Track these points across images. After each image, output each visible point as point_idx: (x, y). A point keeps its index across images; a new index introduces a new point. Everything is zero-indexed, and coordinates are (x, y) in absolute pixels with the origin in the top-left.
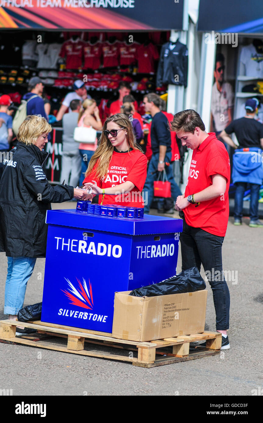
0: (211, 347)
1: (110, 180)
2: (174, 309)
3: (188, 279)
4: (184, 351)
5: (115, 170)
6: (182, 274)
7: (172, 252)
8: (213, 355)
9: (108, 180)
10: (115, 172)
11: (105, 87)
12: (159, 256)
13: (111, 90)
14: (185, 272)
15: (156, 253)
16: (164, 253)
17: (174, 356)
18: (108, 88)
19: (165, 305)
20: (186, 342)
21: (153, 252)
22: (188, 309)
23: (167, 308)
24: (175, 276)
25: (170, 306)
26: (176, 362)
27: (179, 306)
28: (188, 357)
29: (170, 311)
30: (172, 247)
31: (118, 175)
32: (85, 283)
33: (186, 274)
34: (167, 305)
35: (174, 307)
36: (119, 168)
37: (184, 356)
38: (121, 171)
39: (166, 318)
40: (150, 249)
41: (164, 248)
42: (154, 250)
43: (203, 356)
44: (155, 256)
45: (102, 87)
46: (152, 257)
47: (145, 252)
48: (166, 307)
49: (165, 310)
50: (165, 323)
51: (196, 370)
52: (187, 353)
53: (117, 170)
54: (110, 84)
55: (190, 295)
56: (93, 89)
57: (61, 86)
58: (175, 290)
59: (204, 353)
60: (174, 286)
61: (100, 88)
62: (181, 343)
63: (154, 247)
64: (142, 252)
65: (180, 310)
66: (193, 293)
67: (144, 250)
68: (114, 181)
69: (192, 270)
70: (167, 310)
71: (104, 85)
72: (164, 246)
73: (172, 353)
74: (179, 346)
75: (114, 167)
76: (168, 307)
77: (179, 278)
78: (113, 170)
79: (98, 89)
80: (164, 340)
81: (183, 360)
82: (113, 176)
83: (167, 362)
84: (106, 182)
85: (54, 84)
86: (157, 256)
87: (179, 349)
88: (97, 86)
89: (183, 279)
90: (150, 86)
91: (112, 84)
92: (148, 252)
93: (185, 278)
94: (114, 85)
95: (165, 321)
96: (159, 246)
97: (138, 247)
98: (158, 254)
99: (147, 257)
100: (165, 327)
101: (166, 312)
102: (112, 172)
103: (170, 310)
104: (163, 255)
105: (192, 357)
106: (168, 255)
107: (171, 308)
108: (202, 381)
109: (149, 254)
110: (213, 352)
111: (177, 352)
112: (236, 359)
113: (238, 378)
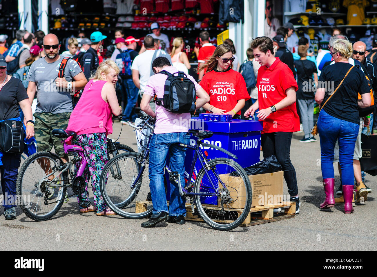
0: (288, 213)
1: (217, 93)
2: (261, 185)
3: (269, 164)
4: (270, 214)
5: (220, 84)
6: (265, 160)
7: (256, 145)
8: (290, 217)
9: (215, 93)
10: (220, 86)
11: (174, 27)
12: (247, 148)
13: (179, 29)
14: (267, 159)
15: (245, 146)
16: (251, 146)
17: (263, 219)
18: (177, 28)
19: (255, 182)
20: (271, 208)
21: (243, 145)
22: (271, 185)
23: (256, 185)
24: (260, 162)
25: (258, 183)
26: (265, 222)
27: (264, 183)
28: (273, 219)
29: (258, 187)
30: (256, 142)
31: (223, 88)
32: (196, 170)
33: (268, 160)
34: (256, 182)
35: (261, 183)
36: (223, 83)
37: (270, 219)
38: (225, 84)
39: (256, 191)
40: (241, 143)
41: (251, 142)
42: (243, 143)
43: (283, 219)
44: (244, 148)
45: (171, 27)
46: (242, 149)
47: (238, 145)
48: (255, 183)
49: (255, 186)
50: (256, 195)
51: (280, 227)
52: (272, 216)
53: (222, 84)
54: (178, 24)
55: (272, 175)
56: (164, 29)
57: (137, 29)
58: (260, 172)
59: (284, 217)
60: (259, 169)
61: (170, 28)
62: (268, 209)
63: (243, 141)
64: (236, 145)
65: (265, 186)
66: (274, 173)
67: (237, 144)
68: (219, 93)
69: (271, 158)
70: (257, 186)
71: (173, 25)
72: (250, 141)
73: (261, 217)
74: (266, 211)
75: (219, 83)
76: (257, 183)
77: (263, 163)
78: (218, 84)
79: (168, 29)
80: (256, 207)
81: (269, 221)
82: (219, 89)
83: (258, 223)
84: (214, 94)
85: (131, 27)
86: (246, 148)
87: (266, 214)
88: (168, 27)
89: (266, 164)
90: (211, 24)
91: (180, 24)
92: (239, 145)
93: (267, 163)
94: (182, 25)
95: (255, 194)
96: (247, 141)
97: (233, 142)
98: (246, 146)
99: (239, 149)
100: (255, 198)
101: (256, 187)
102: (218, 86)
103: (258, 185)
104: (250, 147)
105: (276, 220)
106: (253, 147)
107: (258, 184)
108: (286, 233)
109: (241, 147)
110: (290, 215)
111: (265, 216)
112: (307, 219)
113: (311, 230)
